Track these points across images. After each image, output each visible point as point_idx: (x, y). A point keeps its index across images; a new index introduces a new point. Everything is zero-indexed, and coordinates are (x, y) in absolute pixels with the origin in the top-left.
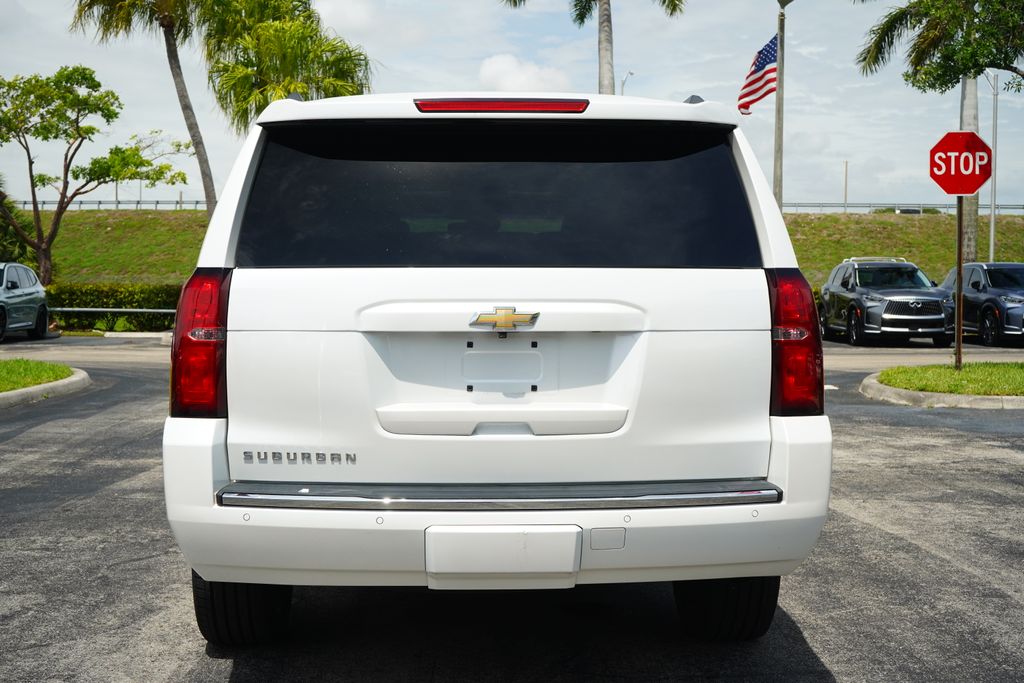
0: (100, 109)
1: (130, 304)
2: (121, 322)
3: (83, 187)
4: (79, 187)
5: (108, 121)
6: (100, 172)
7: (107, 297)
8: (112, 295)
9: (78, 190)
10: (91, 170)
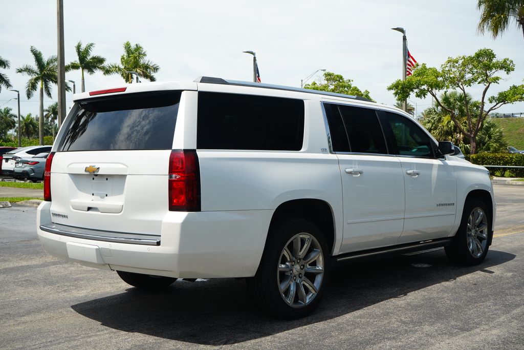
0: (504, 67)
1: (511, 163)
2: (507, 173)
3: (494, 106)
4: (491, 107)
5: (507, 73)
6: (503, 98)
7: (499, 160)
8: (502, 159)
9: (492, 108)
10: (499, 98)
